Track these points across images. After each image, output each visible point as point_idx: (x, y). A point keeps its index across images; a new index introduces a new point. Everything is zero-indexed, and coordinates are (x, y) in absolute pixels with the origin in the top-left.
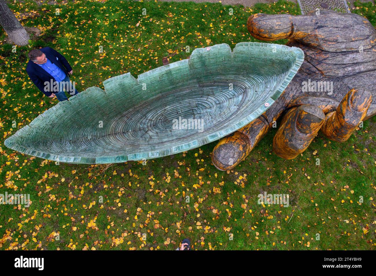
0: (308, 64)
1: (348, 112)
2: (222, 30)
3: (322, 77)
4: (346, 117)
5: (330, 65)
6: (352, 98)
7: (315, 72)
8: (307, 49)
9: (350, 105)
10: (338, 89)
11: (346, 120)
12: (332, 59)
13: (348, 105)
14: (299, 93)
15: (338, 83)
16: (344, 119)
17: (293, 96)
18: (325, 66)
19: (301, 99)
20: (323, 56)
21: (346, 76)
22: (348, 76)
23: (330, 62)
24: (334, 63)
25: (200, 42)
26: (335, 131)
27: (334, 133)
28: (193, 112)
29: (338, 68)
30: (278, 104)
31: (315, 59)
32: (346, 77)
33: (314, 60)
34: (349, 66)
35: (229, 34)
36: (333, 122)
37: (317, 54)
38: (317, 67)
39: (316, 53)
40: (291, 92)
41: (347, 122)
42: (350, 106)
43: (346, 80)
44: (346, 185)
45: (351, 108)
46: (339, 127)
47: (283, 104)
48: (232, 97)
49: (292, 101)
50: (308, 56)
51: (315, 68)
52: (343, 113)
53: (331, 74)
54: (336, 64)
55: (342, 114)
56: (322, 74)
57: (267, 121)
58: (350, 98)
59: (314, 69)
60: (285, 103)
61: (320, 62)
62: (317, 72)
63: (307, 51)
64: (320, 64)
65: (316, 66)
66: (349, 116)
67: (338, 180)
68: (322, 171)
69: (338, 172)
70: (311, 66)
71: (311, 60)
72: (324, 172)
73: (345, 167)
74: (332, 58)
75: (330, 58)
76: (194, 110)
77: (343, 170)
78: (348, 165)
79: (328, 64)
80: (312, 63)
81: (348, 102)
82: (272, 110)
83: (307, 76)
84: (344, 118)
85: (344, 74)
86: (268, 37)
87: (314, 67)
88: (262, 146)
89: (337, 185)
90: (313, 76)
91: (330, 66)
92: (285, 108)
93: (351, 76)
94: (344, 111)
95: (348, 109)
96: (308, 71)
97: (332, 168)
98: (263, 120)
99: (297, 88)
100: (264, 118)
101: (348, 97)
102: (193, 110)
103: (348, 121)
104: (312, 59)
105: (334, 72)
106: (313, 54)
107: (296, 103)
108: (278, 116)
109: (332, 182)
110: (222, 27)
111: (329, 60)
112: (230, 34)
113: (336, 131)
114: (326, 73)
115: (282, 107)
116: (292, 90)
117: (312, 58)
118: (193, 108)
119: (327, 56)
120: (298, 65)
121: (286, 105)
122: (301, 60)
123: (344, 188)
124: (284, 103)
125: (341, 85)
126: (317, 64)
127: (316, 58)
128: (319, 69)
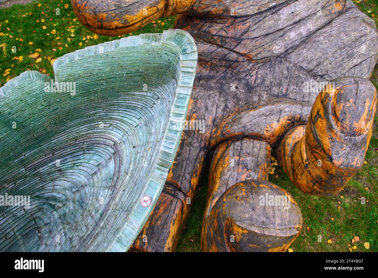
0: (220, 49)
1: (337, 143)
2: (72, 35)
3: (251, 65)
4: (334, 156)
5: (258, 39)
6: (334, 108)
7: (237, 61)
8: (208, 24)
9: (335, 127)
10: (286, 78)
11: (337, 162)
12: (257, 28)
13: (330, 128)
14: (222, 111)
15: (282, 66)
16: (332, 163)
17: (214, 120)
18: (250, 44)
19: (228, 123)
20: (241, 27)
21: (289, 49)
22: (295, 48)
23: (255, 34)
24: (264, 33)
25: (40, 68)
26: (317, 184)
27: (315, 187)
28: (36, 223)
29: (273, 40)
30: (192, 145)
31: (229, 38)
32: (290, 51)
33: (228, 40)
34: (290, 30)
35: (87, 39)
36: (306, 167)
37: (228, 26)
38: (237, 51)
39: (226, 25)
40: (207, 114)
41: (342, 167)
42: (337, 128)
43: (293, 57)
44: (353, 238)
45: (339, 134)
46: (324, 177)
47: (201, 142)
48: (96, 169)
49: (216, 132)
50: (215, 35)
51: (234, 54)
52: (326, 147)
53: (265, 54)
54: (267, 35)
55: (324, 151)
56: (250, 60)
57: (180, 190)
58: (330, 111)
59: (233, 56)
60: (203, 138)
61: (239, 40)
62: (241, 59)
63: (210, 27)
64: (240, 43)
65: (235, 50)
66: (341, 153)
67: (338, 234)
68: (308, 228)
69: (333, 219)
70: (226, 52)
71: (222, 41)
72: (311, 229)
73: (340, 202)
74: (257, 26)
75: (255, 27)
76: (37, 220)
77: (339, 210)
78: (342, 197)
79: (254, 39)
80: (226, 46)
81: (328, 120)
82: (185, 165)
83: (225, 71)
84: (331, 159)
85: (286, 47)
86: (122, 25)
87: (231, 52)
88: (193, 226)
89: (340, 243)
90: (236, 68)
91: (259, 42)
92: (207, 149)
93: (298, 46)
94: (326, 142)
95: (334, 137)
96: (224, 62)
97: (321, 214)
98: (173, 193)
99: (216, 102)
100: (173, 186)
101: (326, 109)
102: (34, 219)
103: (341, 165)
104: (224, 39)
105: (268, 49)
106: (221, 28)
107: (223, 135)
108: (200, 171)
109: (330, 241)
110: (73, 31)
111: (254, 30)
112: (88, 37)
113: (320, 184)
114: (256, 55)
115: (201, 149)
116: (207, 109)
117: (222, 37)
118: (35, 216)
119: (248, 25)
120: (189, 72)
121: (207, 143)
122: (191, 58)
123: (352, 245)
124: (202, 140)
125: (288, 68)
126: (235, 44)
127: (230, 35)
128: (241, 52)
